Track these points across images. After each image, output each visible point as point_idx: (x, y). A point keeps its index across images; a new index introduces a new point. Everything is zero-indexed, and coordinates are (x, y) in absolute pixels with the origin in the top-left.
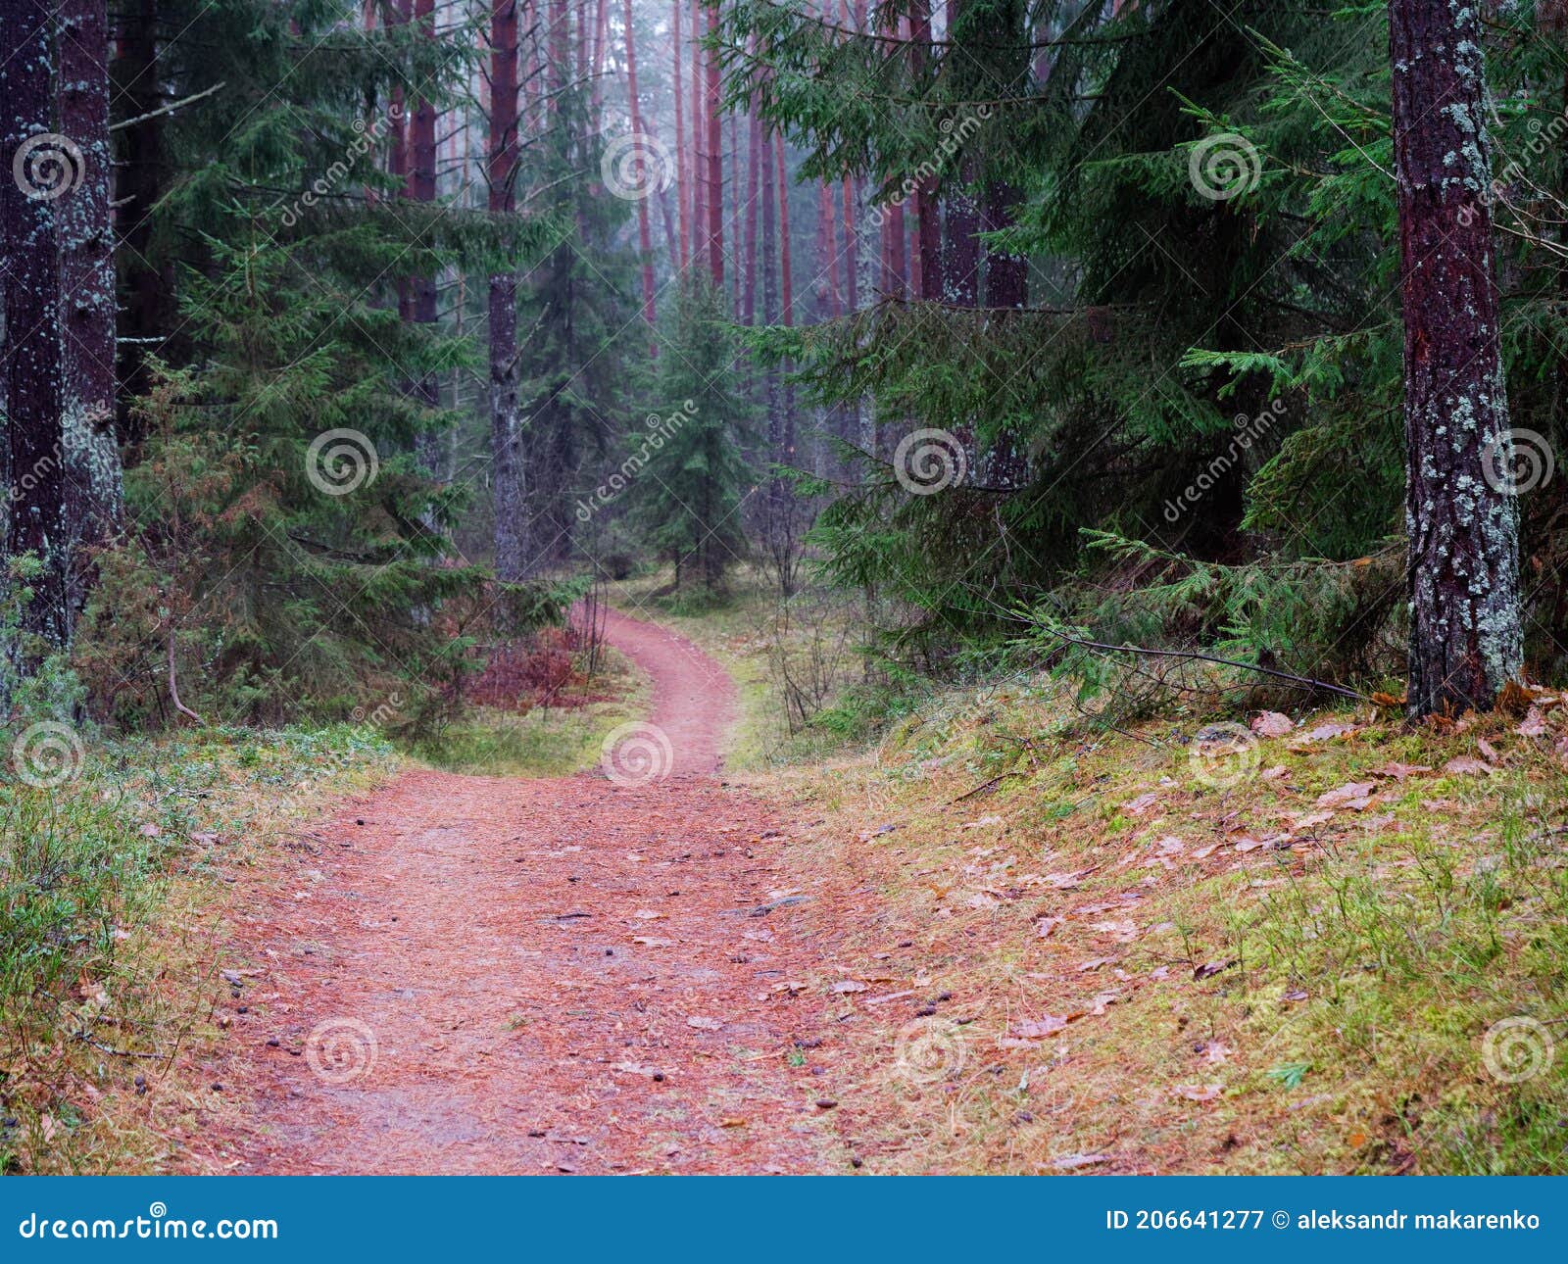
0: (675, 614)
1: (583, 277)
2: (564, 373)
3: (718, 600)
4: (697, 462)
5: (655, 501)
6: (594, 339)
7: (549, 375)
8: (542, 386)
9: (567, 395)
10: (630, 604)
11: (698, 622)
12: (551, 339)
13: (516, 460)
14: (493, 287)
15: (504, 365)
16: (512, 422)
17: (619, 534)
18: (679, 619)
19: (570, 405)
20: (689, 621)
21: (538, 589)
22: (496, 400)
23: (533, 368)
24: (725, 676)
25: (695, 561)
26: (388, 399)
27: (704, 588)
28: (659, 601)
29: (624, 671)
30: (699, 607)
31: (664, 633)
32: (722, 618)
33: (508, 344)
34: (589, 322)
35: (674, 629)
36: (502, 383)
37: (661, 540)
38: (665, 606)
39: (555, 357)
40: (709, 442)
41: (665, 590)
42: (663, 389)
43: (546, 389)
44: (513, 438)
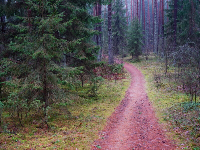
0: (132, 63)
1: (120, 20)
2: (118, 32)
3: (138, 61)
4: (136, 42)
5: (130, 47)
6: (121, 27)
7: (116, 32)
8: (115, 33)
9: (118, 34)
10: (126, 61)
11: (136, 64)
12: (116, 27)
13: (112, 42)
14: (108, 17)
15: (110, 29)
16: (111, 37)
17: (125, 52)
18: (133, 63)
19: (118, 36)
20: (135, 64)
21: (114, 66)
22: (109, 33)
23: (114, 31)
24: (141, 73)
25: (135, 55)
26: (84, 28)
27: (136, 59)
28: (130, 60)
29: (127, 73)
30: (136, 62)
31: (131, 65)
32: (139, 63)
33: (110, 26)
34: (121, 25)
35: (133, 65)
36: (110, 31)
37: (131, 53)
38: (131, 61)
39: (116, 30)
40: (137, 40)
41: (131, 59)
42: (131, 33)
43: (115, 34)
44: (111, 39)
